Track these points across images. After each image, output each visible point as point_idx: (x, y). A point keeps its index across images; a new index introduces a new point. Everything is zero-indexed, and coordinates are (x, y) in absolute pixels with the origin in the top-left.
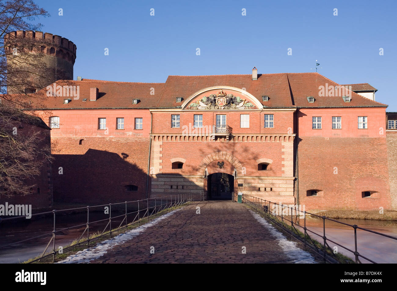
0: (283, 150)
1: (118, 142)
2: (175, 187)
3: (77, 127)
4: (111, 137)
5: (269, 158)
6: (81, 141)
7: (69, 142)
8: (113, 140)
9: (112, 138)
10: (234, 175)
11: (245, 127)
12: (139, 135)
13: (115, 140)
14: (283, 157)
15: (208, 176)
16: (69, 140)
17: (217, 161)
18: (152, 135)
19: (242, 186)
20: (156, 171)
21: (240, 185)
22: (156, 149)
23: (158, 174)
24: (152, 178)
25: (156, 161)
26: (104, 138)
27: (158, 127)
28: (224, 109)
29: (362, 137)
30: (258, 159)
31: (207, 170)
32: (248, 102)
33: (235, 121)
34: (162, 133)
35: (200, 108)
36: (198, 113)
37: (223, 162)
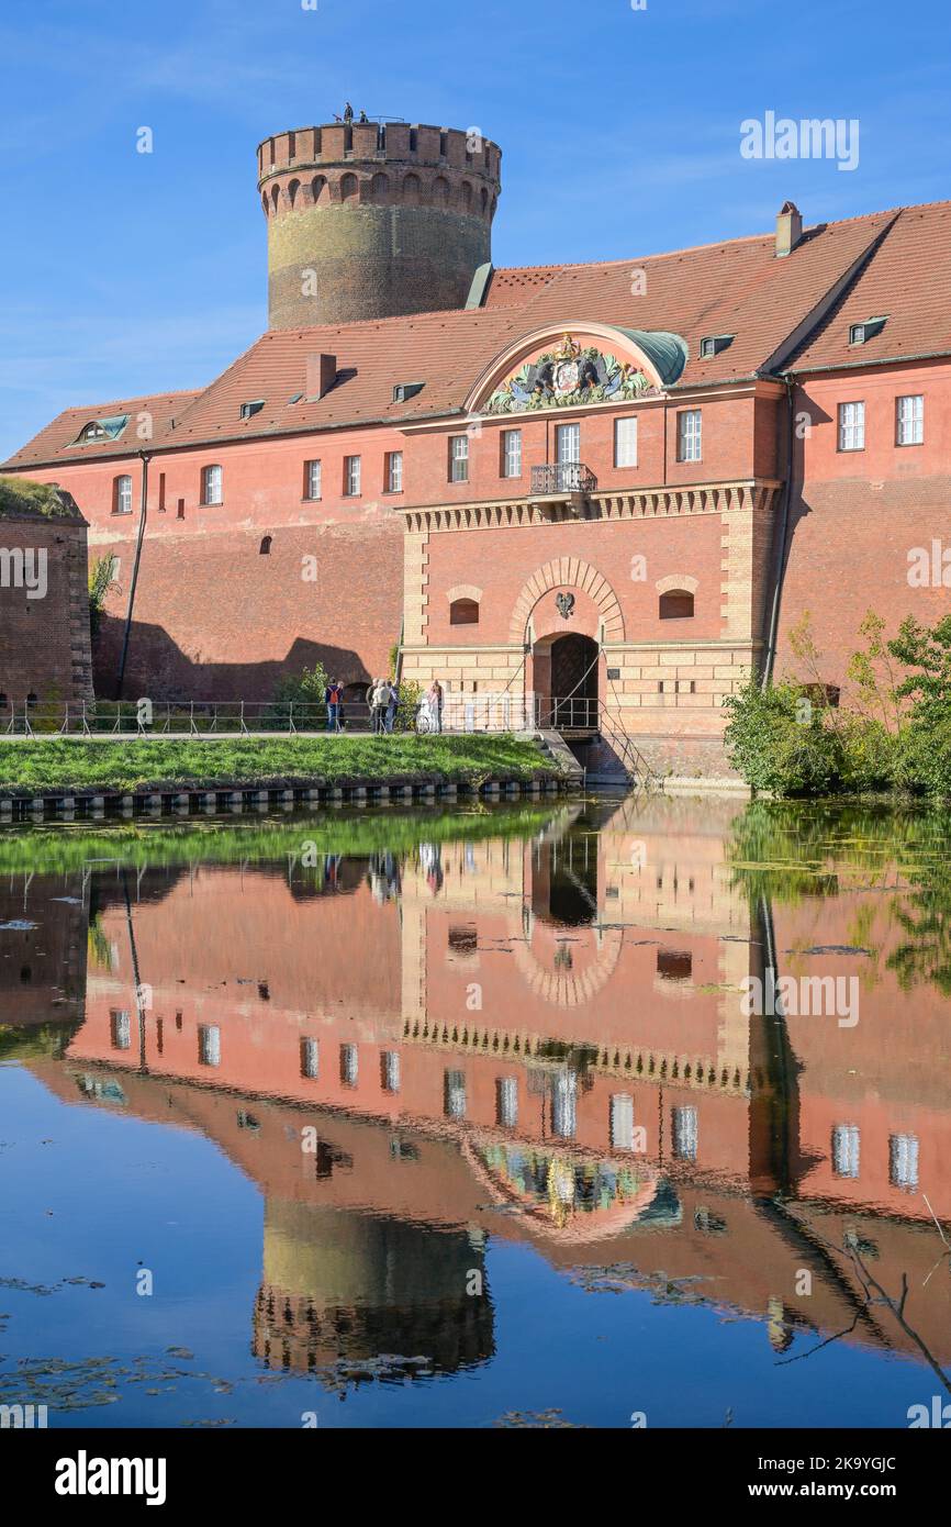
0: (725, 541)
1: (345, 540)
3: (259, 497)
4: (330, 522)
5: (688, 574)
6: (267, 541)
7: (238, 548)
8: (334, 535)
9: (334, 526)
10: (597, 639)
11: (627, 464)
12: (394, 514)
13: (338, 535)
14: (724, 565)
15: (534, 645)
16: (241, 542)
17: (555, 593)
18: (399, 511)
19: (618, 677)
20: (413, 636)
21: (614, 674)
22: (413, 559)
23: (418, 643)
24: (405, 659)
25: (413, 600)
26: (314, 528)
27: (418, 483)
28: (571, 404)
30: (660, 576)
31: (531, 623)
32: (634, 373)
33: (602, 444)
34: (427, 501)
35: (513, 406)
36: (509, 427)
37: (569, 595)
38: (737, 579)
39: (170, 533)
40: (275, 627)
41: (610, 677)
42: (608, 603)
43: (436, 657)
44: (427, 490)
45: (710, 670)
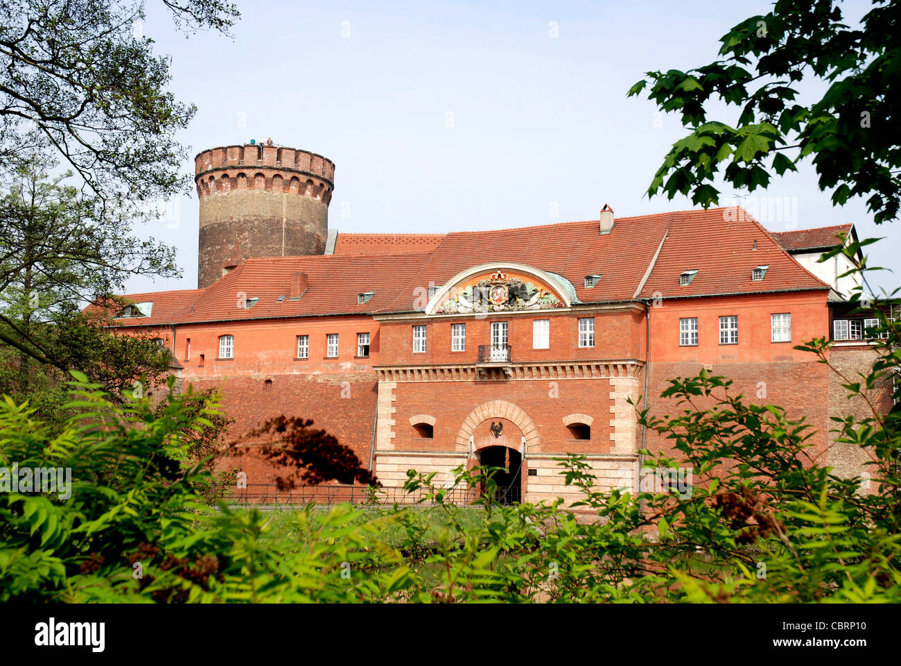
0: (611, 395)
1: (326, 385)
3: (262, 355)
4: (316, 373)
5: (588, 414)
6: (267, 383)
7: (246, 385)
8: (319, 381)
9: (317, 376)
10: (521, 450)
11: (542, 347)
12: (363, 370)
13: (322, 381)
14: (612, 410)
15: (474, 452)
16: (247, 382)
18: (375, 369)
19: (535, 474)
20: (384, 443)
21: (533, 472)
22: (385, 397)
23: (387, 449)
24: (378, 458)
25: (385, 423)
26: (303, 376)
27: (389, 352)
28: (503, 310)
29: (779, 362)
30: (566, 414)
31: (472, 439)
32: (547, 294)
33: (524, 334)
34: (396, 363)
35: (460, 309)
36: (458, 321)
37: (500, 424)
38: (621, 418)
39: (193, 374)
41: (530, 474)
42: (528, 429)
43: (401, 458)
44: (396, 356)
45: (603, 472)
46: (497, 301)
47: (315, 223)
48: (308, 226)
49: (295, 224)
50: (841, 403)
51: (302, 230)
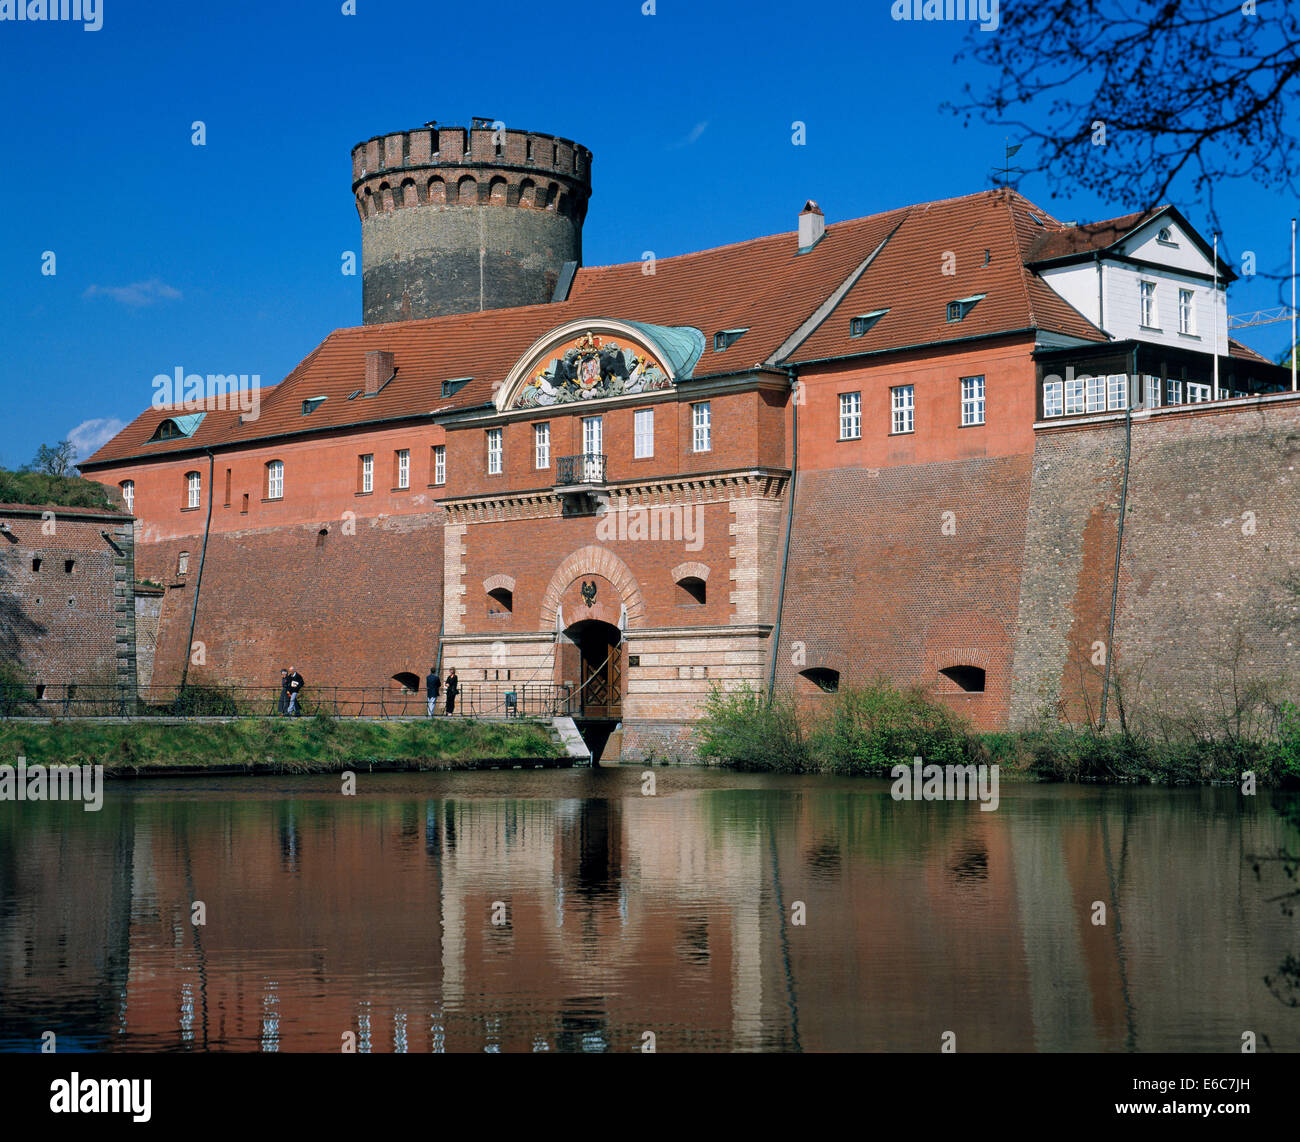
0: (733, 529)
1: (393, 533)
2: (492, 675)
4: (381, 515)
5: (701, 561)
7: (296, 541)
8: (386, 527)
9: (383, 520)
10: (620, 626)
11: (646, 455)
13: (388, 527)
14: (732, 553)
16: (298, 536)
17: (581, 579)
18: (439, 504)
19: (638, 664)
20: (452, 623)
21: (635, 662)
22: (454, 550)
23: (457, 633)
24: (445, 648)
25: (454, 590)
26: (368, 521)
27: (457, 475)
28: (595, 397)
29: (968, 459)
30: (676, 564)
31: (560, 611)
32: (649, 366)
33: (623, 436)
34: (465, 493)
35: (542, 400)
36: (539, 420)
37: (593, 584)
38: (744, 567)
39: (235, 527)
40: (329, 618)
41: (631, 665)
42: (629, 591)
43: (473, 646)
44: (465, 482)
45: (721, 656)
46: (587, 382)
47: (543, 253)
48: (529, 260)
49: (502, 259)
50: (1044, 523)
51: (516, 268)
